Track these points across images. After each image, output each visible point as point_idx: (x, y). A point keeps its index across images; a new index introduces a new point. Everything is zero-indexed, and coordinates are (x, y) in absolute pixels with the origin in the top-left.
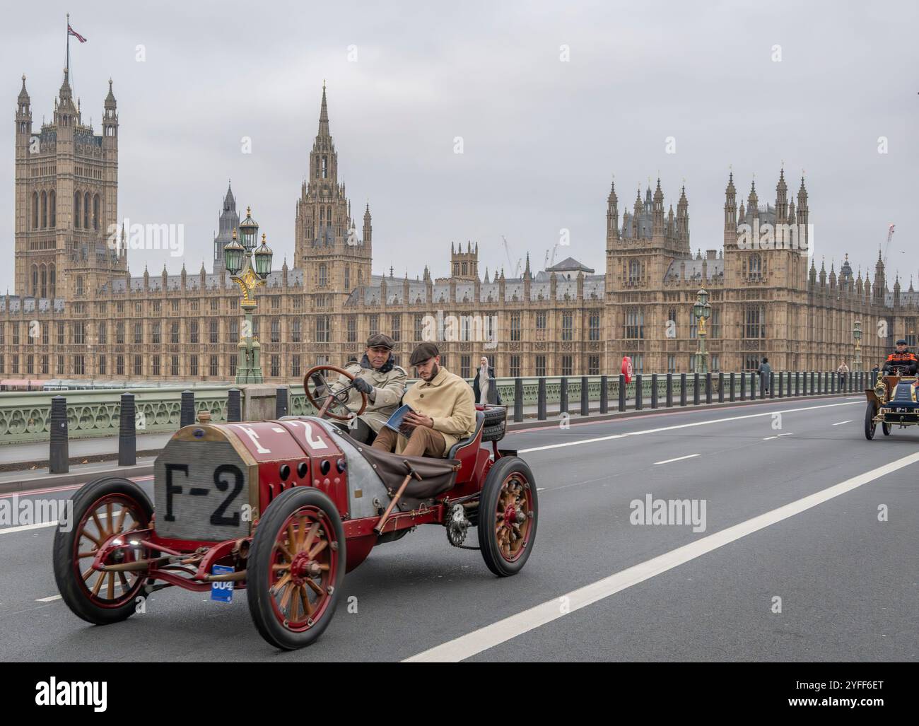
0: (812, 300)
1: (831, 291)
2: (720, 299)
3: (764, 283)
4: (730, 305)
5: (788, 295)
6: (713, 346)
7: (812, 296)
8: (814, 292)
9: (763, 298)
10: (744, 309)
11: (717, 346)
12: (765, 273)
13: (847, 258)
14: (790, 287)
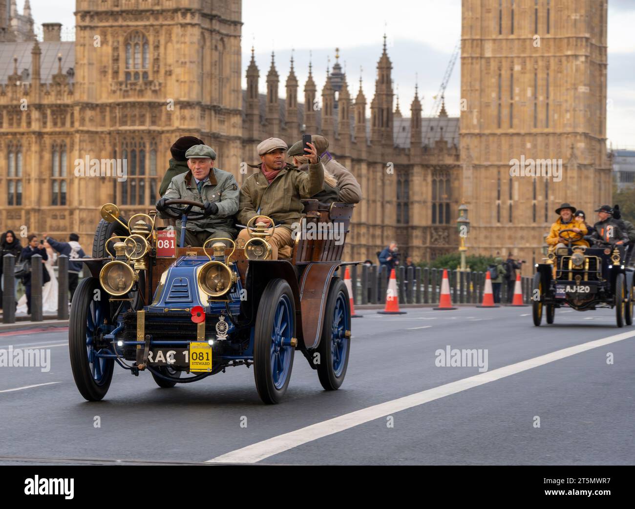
0: (250, 130)
1: (290, 113)
2: (68, 124)
3: (155, 92)
4: (86, 136)
5: (202, 117)
6: (54, 223)
7: (251, 121)
8: (256, 112)
9: (153, 123)
10: (115, 145)
11: (62, 223)
12: (158, 72)
13: (337, 57)
14: (206, 101)
